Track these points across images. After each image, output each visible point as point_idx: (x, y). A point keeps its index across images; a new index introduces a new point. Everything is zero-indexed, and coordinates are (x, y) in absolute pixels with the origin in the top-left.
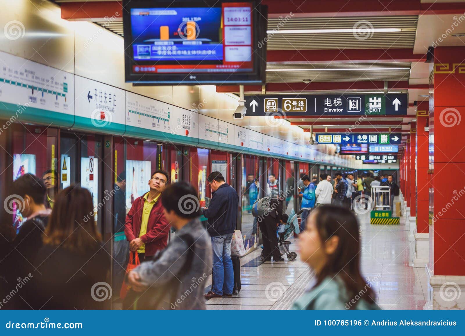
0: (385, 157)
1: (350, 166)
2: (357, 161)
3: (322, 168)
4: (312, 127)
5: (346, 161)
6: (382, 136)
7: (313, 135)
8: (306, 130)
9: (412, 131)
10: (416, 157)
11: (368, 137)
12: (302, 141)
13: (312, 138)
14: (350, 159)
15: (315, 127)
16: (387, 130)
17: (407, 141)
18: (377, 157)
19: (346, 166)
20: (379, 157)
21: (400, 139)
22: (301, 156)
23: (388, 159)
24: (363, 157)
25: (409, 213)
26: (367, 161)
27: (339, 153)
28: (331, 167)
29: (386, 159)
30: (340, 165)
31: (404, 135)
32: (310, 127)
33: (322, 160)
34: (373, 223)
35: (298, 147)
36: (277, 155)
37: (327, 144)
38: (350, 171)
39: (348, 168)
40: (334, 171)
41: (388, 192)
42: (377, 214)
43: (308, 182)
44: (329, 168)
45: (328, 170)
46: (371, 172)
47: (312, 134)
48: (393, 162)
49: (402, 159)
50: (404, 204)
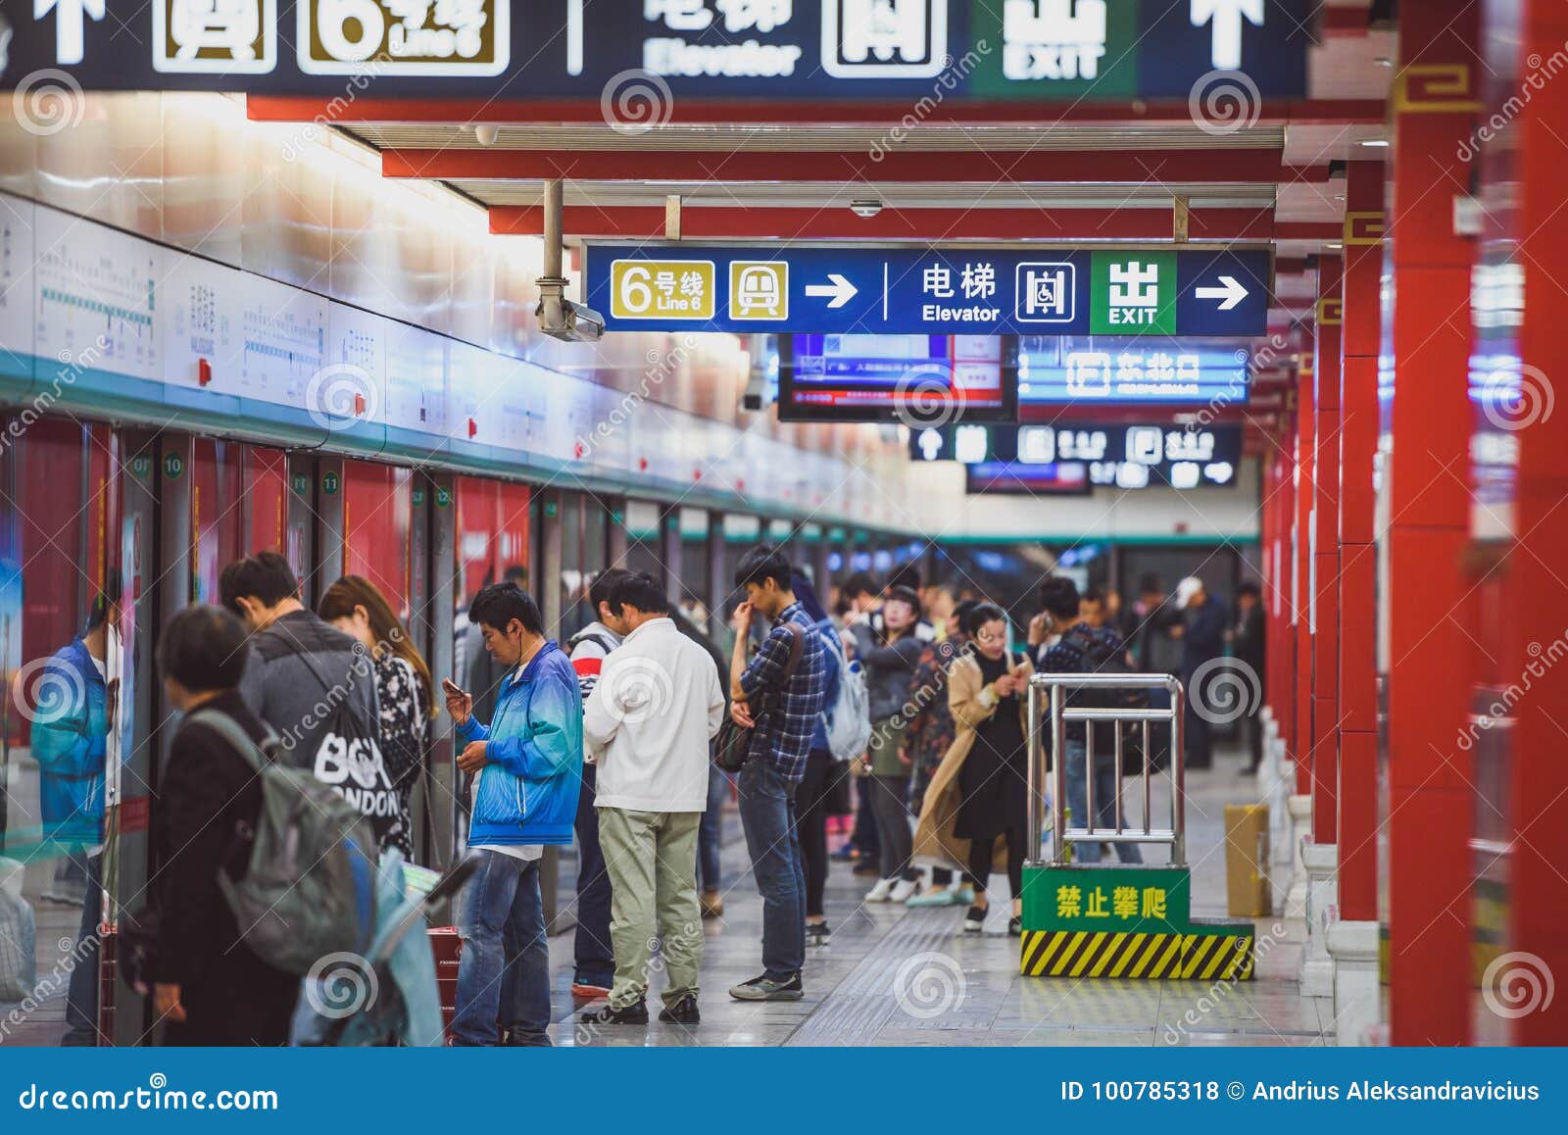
0: (1142, 442)
1: (868, 510)
2: (918, 465)
3: (641, 521)
4: (558, 193)
5: (836, 469)
6: (1115, 272)
7: (567, 257)
8: (511, 218)
9: (1359, 229)
10: (1386, 443)
11: (1004, 280)
12: (479, 309)
13: (554, 279)
14: (869, 451)
15: (582, 192)
16: (1157, 221)
17: (1316, 314)
18: (1083, 437)
19: (834, 509)
20: (1100, 440)
21: (1259, 300)
22: (473, 429)
23: (1171, 455)
24: (973, 442)
25: (1327, 893)
26: (999, 470)
27: (775, 406)
28: (715, 517)
29: (1156, 459)
30: (788, 501)
31: (1294, 266)
32: (540, 192)
33: (644, 465)
34: (1037, 969)
35: (446, 351)
36: (277, 417)
37: (679, 336)
38: (861, 549)
39: (849, 529)
40: (739, 546)
41: (1165, 724)
42: (1075, 893)
43: (526, 635)
44: (693, 523)
45: (690, 544)
46: (1038, 556)
47: (558, 247)
48: (1205, 482)
49: (1277, 457)
50: (1295, 818)
